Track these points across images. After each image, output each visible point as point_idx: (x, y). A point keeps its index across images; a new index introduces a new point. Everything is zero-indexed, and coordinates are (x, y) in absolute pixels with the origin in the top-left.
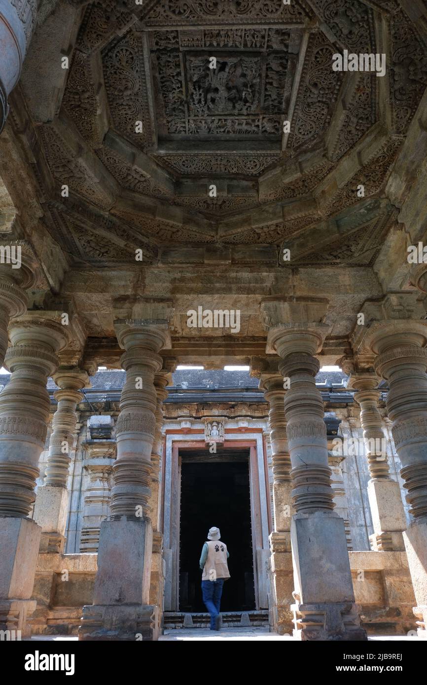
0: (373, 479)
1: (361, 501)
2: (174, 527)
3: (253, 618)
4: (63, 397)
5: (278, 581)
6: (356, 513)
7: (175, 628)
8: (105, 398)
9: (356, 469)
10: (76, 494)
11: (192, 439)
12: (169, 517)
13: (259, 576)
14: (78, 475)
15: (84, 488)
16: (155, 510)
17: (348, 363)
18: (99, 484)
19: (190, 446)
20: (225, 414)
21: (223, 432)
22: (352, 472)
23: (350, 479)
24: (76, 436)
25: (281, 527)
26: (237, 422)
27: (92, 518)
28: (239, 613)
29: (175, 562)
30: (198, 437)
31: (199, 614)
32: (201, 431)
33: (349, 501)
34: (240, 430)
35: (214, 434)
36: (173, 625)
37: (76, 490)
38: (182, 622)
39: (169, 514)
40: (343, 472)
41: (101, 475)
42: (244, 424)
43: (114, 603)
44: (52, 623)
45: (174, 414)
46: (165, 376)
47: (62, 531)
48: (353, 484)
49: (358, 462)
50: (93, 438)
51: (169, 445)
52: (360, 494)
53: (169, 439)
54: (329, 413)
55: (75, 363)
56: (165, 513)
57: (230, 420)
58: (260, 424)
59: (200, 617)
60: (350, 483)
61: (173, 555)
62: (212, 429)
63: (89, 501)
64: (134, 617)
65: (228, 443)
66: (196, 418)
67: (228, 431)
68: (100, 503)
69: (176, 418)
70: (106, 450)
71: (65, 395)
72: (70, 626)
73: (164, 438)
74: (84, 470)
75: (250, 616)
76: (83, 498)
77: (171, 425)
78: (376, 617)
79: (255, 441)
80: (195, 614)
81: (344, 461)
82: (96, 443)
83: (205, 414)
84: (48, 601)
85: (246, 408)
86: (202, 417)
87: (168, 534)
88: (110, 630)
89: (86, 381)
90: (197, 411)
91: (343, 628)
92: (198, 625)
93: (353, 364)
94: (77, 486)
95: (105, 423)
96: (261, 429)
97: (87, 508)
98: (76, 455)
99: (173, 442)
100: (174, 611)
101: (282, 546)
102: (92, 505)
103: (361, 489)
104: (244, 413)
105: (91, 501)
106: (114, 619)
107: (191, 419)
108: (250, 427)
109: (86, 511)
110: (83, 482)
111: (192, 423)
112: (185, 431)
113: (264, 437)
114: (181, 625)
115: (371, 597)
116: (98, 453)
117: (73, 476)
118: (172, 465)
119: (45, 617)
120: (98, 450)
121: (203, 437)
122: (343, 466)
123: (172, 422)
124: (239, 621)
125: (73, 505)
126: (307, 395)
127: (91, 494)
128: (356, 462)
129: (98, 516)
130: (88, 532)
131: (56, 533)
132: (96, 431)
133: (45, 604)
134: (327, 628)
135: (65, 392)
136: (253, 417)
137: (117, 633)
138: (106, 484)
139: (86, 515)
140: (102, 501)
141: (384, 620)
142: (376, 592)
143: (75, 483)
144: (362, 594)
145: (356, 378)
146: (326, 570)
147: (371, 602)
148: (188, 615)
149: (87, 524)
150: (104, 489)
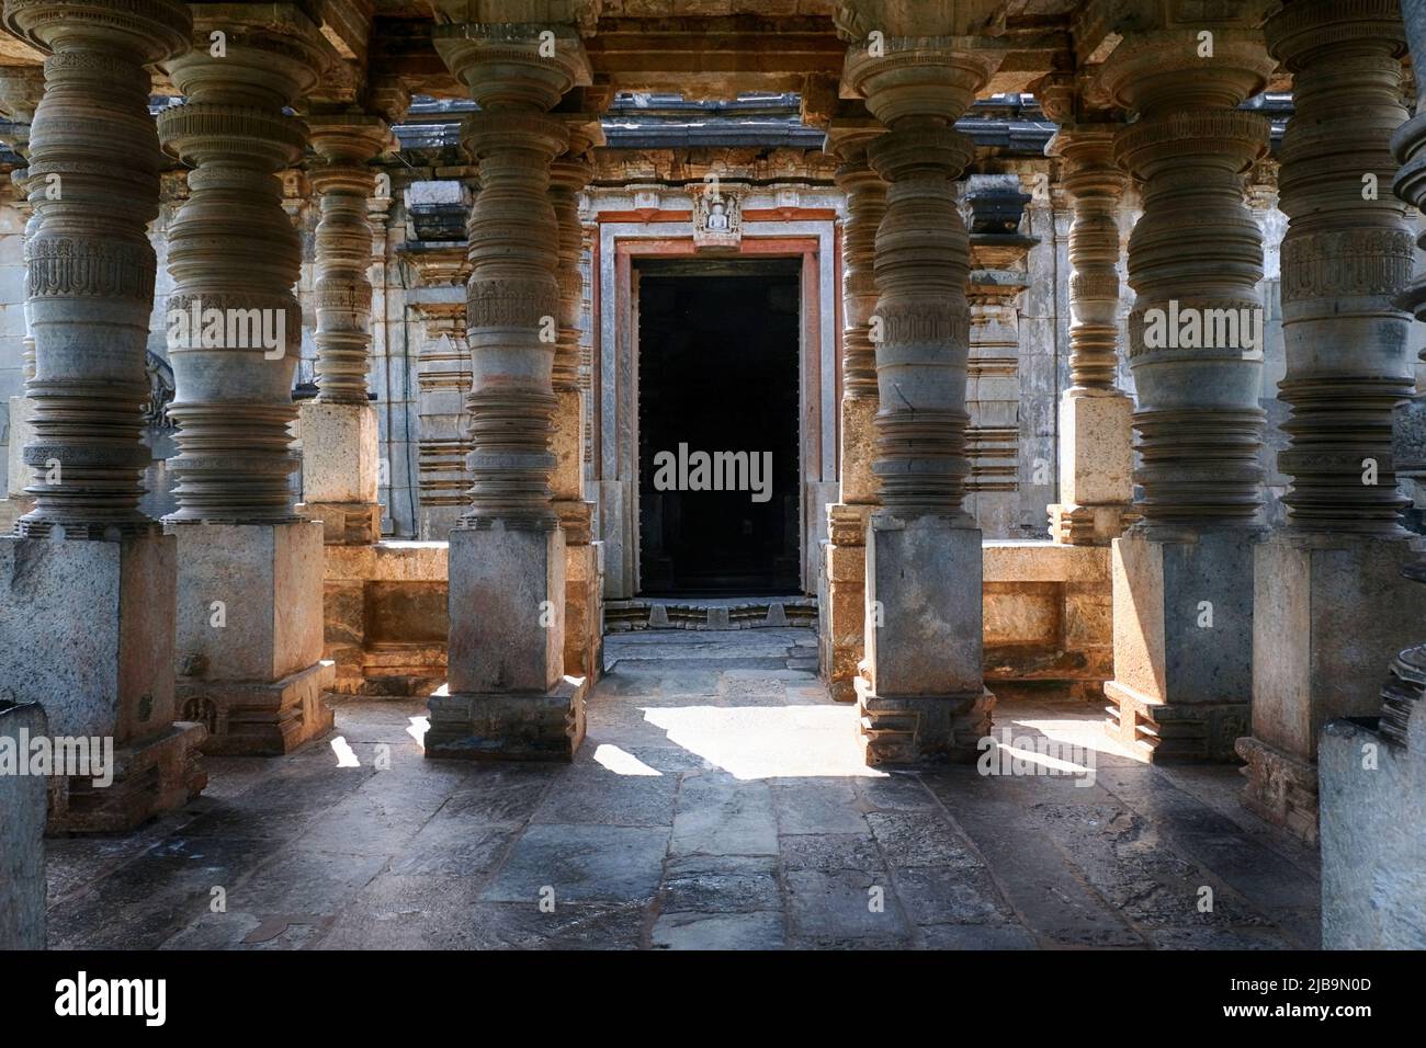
0: (1075, 388)
1: (1053, 380)
2: (626, 435)
3: (791, 611)
4: (331, 187)
5: (838, 601)
6: (1038, 409)
7: (632, 629)
8: (440, 137)
9: (1052, 310)
10: (397, 362)
11: (663, 234)
12: (613, 413)
13: (810, 535)
14: (397, 321)
15: (415, 350)
16: (573, 456)
17: (1059, 93)
18: (445, 346)
19: (659, 251)
20: (744, 175)
21: (738, 220)
22: (1042, 317)
23: (1035, 330)
24: (380, 226)
25: (852, 495)
26: (774, 194)
27: (438, 418)
28: (762, 602)
29: (629, 507)
30: (679, 230)
31: (682, 604)
32: (685, 217)
33: (1024, 381)
34: (779, 215)
35: (717, 224)
36: (627, 624)
37: (396, 355)
38: (646, 618)
39: (613, 407)
40: (1019, 317)
41: (451, 323)
42: (789, 200)
43: (490, 689)
44: (374, 672)
45: (618, 175)
46: (583, 129)
47: (371, 494)
48: (1040, 343)
49: (1059, 293)
50: (422, 238)
51: (607, 248)
52: (1052, 365)
53: (607, 234)
54: (1003, 178)
55: (348, 98)
56: (603, 405)
57: (756, 188)
58: (831, 199)
59: (682, 610)
60: (1033, 341)
61: (624, 492)
62: (711, 213)
63: (429, 381)
64: (532, 717)
65: (752, 243)
66: (670, 184)
67: (749, 216)
68: (455, 388)
69: (623, 184)
70: (457, 266)
71: (334, 182)
72: (411, 681)
73: (596, 232)
74: (410, 310)
75: (786, 607)
76: (414, 373)
77: (610, 199)
78: (1034, 670)
79: (817, 238)
80: (672, 604)
81: (1027, 292)
82: (430, 249)
83: (694, 176)
84: (361, 634)
85: (798, 160)
86: (686, 182)
87: (613, 448)
88: (486, 739)
89: (384, 140)
90: (675, 167)
91: (951, 740)
92: (679, 624)
93: (1071, 95)
94: (396, 345)
95: (447, 201)
96: (833, 211)
97: (425, 398)
98: (387, 273)
99: (617, 240)
100: (628, 599)
101: (853, 534)
102: (436, 390)
103: (1056, 355)
104: (791, 171)
105: (433, 383)
106: (493, 720)
107: (659, 186)
108: (804, 206)
109: (425, 405)
110: (410, 338)
111: (662, 196)
112: (646, 216)
113: (837, 231)
114: (644, 623)
115: (1030, 629)
116: (436, 273)
117: (386, 323)
118: (617, 296)
119: (359, 664)
120: (436, 266)
121: (690, 230)
122: (1022, 302)
123: (613, 194)
124: (765, 617)
125: (393, 387)
126: (931, 238)
127: (431, 367)
128: (1055, 293)
129: (453, 415)
130: (434, 448)
131: (359, 503)
132: (427, 221)
133: (355, 642)
134: (919, 739)
135: (335, 174)
136: (812, 182)
137: (500, 744)
138: (463, 343)
139: (425, 412)
140: (458, 383)
141: (1049, 675)
142: (1042, 620)
143: (392, 340)
144: (1013, 622)
145: (1072, 137)
146: (930, 632)
147: (1030, 638)
148: (659, 605)
149: (428, 432)
150: (461, 357)
